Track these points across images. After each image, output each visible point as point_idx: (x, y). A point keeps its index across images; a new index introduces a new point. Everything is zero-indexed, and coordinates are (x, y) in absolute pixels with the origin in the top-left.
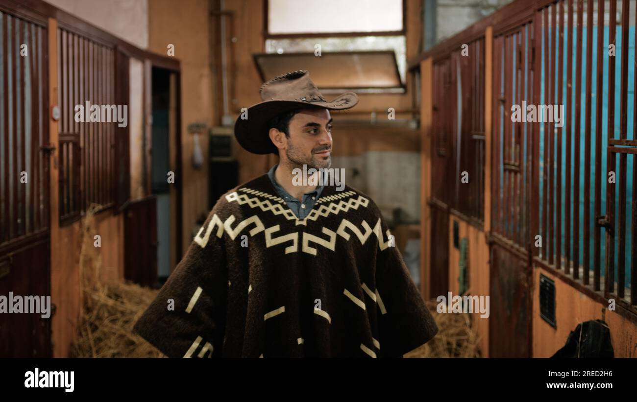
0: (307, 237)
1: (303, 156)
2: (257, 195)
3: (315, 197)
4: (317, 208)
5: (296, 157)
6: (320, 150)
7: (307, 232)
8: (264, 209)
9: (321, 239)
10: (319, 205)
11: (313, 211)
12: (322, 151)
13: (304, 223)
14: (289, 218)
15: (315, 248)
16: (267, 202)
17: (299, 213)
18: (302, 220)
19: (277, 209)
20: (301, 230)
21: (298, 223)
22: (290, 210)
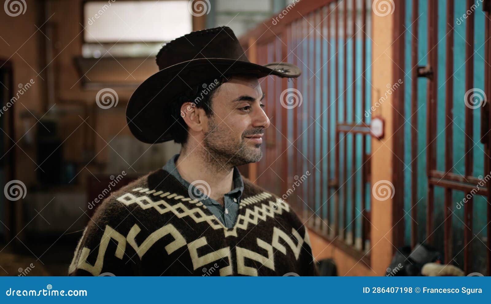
0: (242, 253)
1: (231, 142)
2: (162, 196)
3: (236, 198)
4: (243, 212)
5: (220, 143)
6: (254, 133)
7: (241, 246)
8: (180, 216)
9: (259, 255)
10: (244, 209)
11: (240, 217)
12: (255, 135)
13: (234, 233)
14: (216, 227)
15: (255, 267)
16: (180, 205)
17: (224, 219)
18: (231, 229)
19: (198, 215)
20: (232, 243)
21: (227, 234)
22: (213, 216)
